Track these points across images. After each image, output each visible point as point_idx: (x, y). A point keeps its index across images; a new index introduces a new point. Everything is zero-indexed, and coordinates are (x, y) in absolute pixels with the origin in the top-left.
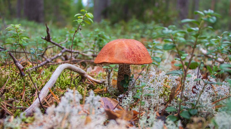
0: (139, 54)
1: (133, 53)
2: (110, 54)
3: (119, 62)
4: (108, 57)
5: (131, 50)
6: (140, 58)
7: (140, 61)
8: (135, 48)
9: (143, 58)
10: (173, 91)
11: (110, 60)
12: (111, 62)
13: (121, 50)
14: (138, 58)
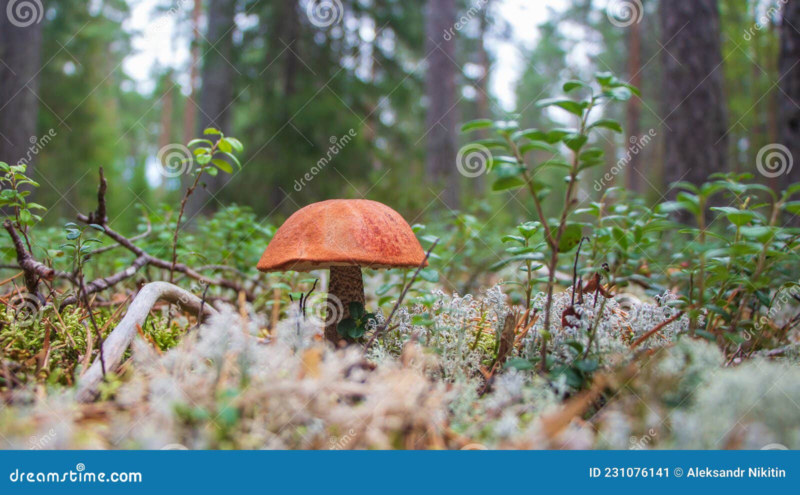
0: (395, 236)
1: (377, 232)
2: (309, 235)
3: (338, 257)
4: (304, 246)
5: (371, 222)
6: (397, 245)
7: (399, 253)
8: (382, 219)
9: (405, 248)
10: (507, 327)
11: (312, 252)
12: (315, 257)
13: (341, 223)
14: (393, 245)
